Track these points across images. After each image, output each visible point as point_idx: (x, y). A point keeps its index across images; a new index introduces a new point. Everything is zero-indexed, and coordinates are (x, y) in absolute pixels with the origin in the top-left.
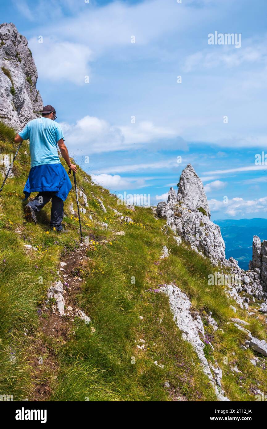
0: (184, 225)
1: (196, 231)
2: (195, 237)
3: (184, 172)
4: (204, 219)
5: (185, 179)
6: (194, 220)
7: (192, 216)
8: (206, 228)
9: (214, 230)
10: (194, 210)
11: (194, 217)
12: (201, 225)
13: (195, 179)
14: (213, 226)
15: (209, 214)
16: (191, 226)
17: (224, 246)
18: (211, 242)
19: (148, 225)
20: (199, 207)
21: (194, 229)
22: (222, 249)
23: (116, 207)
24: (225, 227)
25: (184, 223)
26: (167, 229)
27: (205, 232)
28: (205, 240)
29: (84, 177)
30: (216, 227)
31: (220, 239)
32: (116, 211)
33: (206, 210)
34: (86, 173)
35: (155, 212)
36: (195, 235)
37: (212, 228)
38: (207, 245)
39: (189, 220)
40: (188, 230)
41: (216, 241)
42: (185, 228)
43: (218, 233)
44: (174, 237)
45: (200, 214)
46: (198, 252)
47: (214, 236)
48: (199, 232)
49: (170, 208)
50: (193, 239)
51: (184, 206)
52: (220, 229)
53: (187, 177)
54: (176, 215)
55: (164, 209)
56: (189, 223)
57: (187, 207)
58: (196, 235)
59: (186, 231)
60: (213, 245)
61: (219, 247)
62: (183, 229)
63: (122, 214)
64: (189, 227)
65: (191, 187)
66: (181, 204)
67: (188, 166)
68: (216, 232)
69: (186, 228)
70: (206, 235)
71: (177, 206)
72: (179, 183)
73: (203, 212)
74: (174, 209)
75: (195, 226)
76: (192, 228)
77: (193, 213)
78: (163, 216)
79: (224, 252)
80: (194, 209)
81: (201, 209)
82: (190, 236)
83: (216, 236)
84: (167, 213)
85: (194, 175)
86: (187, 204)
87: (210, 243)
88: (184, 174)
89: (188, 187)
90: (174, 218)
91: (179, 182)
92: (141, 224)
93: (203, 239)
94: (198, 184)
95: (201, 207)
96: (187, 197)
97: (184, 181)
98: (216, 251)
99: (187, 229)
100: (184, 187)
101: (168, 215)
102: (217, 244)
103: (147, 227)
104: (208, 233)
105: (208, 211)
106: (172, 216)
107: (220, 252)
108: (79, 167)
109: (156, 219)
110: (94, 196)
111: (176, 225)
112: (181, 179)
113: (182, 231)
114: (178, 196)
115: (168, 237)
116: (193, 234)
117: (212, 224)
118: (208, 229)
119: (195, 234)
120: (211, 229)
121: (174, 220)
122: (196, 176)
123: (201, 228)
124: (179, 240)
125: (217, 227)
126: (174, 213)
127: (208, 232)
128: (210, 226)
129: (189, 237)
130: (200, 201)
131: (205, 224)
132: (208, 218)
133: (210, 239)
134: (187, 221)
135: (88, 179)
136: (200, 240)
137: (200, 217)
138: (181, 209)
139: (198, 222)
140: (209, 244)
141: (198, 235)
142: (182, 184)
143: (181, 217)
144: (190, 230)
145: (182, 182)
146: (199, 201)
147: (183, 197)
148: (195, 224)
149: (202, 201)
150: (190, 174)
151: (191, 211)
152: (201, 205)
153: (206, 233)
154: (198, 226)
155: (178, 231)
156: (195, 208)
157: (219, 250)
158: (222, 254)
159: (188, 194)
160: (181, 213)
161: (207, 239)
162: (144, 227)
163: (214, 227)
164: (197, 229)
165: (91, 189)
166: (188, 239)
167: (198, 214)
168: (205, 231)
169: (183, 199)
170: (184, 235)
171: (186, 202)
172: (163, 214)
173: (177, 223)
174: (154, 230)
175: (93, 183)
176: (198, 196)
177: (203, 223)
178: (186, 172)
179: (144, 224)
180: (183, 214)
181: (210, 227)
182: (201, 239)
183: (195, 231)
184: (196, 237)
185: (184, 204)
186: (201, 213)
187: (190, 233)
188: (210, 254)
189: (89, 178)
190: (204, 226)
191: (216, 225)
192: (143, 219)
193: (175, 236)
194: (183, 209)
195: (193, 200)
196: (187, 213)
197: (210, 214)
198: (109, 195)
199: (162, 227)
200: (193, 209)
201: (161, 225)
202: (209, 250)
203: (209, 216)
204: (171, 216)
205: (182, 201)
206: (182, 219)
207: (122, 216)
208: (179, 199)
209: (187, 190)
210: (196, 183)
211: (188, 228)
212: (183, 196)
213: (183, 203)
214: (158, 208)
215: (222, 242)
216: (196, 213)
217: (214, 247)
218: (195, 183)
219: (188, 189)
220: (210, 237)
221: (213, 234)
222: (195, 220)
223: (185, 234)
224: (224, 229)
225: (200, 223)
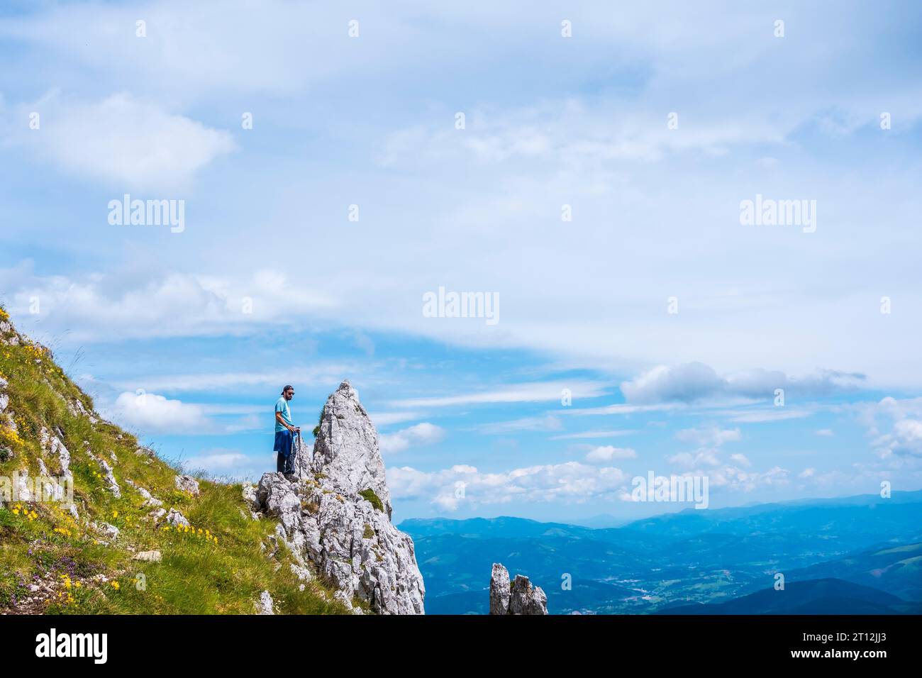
0: (323, 532)
1: (354, 548)
2: (351, 564)
3: (331, 400)
4: (376, 518)
5: (334, 417)
6: (351, 521)
7: (345, 511)
8: (379, 542)
9: (399, 546)
10: (351, 496)
11: (350, 514)
12: (368, 534)
13: (357, 420)
14: (396, 536)
15: (387, 505)
16: (342, 536)
17: (423, 589)
18: (390, 579)
19: (227, 535)
20: (364, 489)
21: (349, 545)
22: (418, 596)
23: (147, 483)
24: (428, 538)
25: (326, 529)
26: (277, 545)
27: (375, 552)
28: (375, 573)
29: (74, 399)
30: (403, 540)
31: (413, 569)
32: (146, 494)
33: (380, 497)
34: (80, 390)
35: (254, 498)
36: (349, 560)
37: (394, 543)
38: (378, 585)
39: (338, 521)
40: (333, 546)
41: (403, 575)
42: (325, 541)
43: (408, 554)
44: (294, 567)
45: (365, 505)
46: (352, 608)
47: (399, 562)
48: (360, 552)
49: (292, 489)
50: (346, 569)
51: (326, 485)
52: (412, 545)
53: (339, 413)
54: (306, 507)
55: (275, 490)
56: (338, 528)
57: (335, 487)
58: (354, 559)
59: (328, 549)
60: (395, 586)
61: (409, 590)
62: (320, 543)
63: (161, 503)
64: (335, 539)
65: (348, 438)
66: (320, 480)
67: (344, 386)
68: (403, 553)
69: (329, 542)
70: (379, 559)
71: (309, 485)
72: (317, 427)
73: (373, 502)
74: (302, 492)
75: (350, 536)
76: (344, 541)
77: (349, 504)
78: (271, 508)
79: (423, 604)
80: (351, 494)
81: (368, 495)
82: (339, 563)
83: (404, 562)
84: (284, 501)
85: (356, 409)
86: (336, 480)
87: (387, 581)
88: (332, 404)
89: (340, 438)
90: (299, 514)
91: (318, 425)
92: (207, 532)
93: (369, 570)
94: (364, 431)
95: (371, 490)
96: (335, 463)
97: (330, 423)
98: (401, 601)
99: (330, 545)
100: (331, 437)
101: (284, 508)
102: (405, 584)
103: (224, 537)
104: (383, 554)
105: (385, 499)
106: (295, 508)
107: (410, 604)
108: (61, 373)
109: (255, 515)
110: (92, 451)
111: (303, 532)
112: (325, 416)
113: (318, 547)
114: (314, 459)
115: (278, 566)
116: (345, 557)
117: (395, 533)
118: (383, 544)
119: (351, 557)
120: (391, 546)
121: (299, 520)
122: (361, 410)
123: (366, 541)
124: (304, 572)
125: (407, 539)
126: (302, 501)
127: (383, 552)
128: (389, 537)
129: (336, 563)
130: (368, 473)
131: (377, 531)
132: (387, 516)
133: (388, 572)
134: (332, 523)
135: (83, 405)
136: (363, 571)
137: (365, 515)
138: (318, 491)
139: (359, 527)
140: (385, 583)
141: (357, 560)
142: (324, 430)
143: (317, 512)
144: (338, 547)
145: (327, 424)
146: (365, 472)
147: (327, 462)
148: (351, 532)
149: (374, 474)
150: (347, 405)
151: (344, 499)
152: (369, 484)
153: (377, 556)
154: (358, 535)
155: (307, 549)
156: (354, 491)
157: (408, 600)
158: (415, 608)
159: (339, 455)
160: (319, 503)
161: (381, 571)
162: (216, 539)
163: (398, 540)
164: (356, 544)
165: (85, 433)
166: (333, 568)
167: (361, 505)
168: (375, 549)
169: (325, 467)
170: (323, 559)
171: (334, 474)
172: (272, 504)
173: (306, 527)
174: (241, 547)
175: (96, 416)
176: (362, 461)
177: (373, 529)
178: (337, 400)
179: (219, 533)
180: (322, 505)
181: (388, 540)
182: (365, 570)
183: (351, 550)
184: (354, 565)
185: (327, 480)
186: (368, 503)
187: (338, 555)
188: (386, 610)
189: (88, 404)
190: (375, 537)
191: (404, 535)
192: (216, 519)
193: (296, 563)
194: (325, 492)
195: (351, 470)
196: (334, 504)
197: (390, 506)
198: (134, 451)
199: (264, 540)
200: (349, 493)
201: (261, 534)
202: (383, 600)
203: (389, 512)
204: (293, 510)
205: (324, 472)
206: (320, 517)
207: (161, 507)
208: (315, 467)
209: (337, 445)
210: (360, 428)
211: (334, 542)
212: (325, 460)
213: (324, 477)
214: (260, 489)
215: (416, 578)
216: (356, 505)
217: (398, 590)
218: (356, 429)
219: (340, 444)
220: (388, 565)
221: (397, 557)
222: (353, 522)
223: (327, 557)
224: (428, 541)
225: (363, 530)
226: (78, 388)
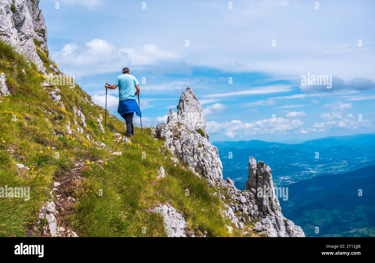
0: (182, 145)
1: (195, 152)
4: (203, 140)
5: (185, 101)
6: (193, 141)
7: (191, 137)
8: (204, 149)
9: (212, 151)
10: (193, 132)
11: (193, 138)
12: (200, 146)
13: (194, 102)
14: (211, 147)
15: (207, 135)
16: (189, 147)
17: (222, 167)
18: (209, 163)
19: (146, 146)
20: (198, 129)
21: (192, 150)
22: (220, 170)
24: (223, 149)
25: (183, 144)
26: (165, 150)
27: (203, 153)
28: (203, 161)
29: (84, 96)
30: (213, 148)
31: (218, 159)
32: (114, 131)
33: (204, 132)
34: (86, 93)
35: (155, 133)
36: (193, 156)
37: (210, 150)
38: (204, 165)
39: (188, 141)
40: (186, 151)
41: (214, 162)
42: (183, 149)
43: (216, 154)
44: (172, 158)
45: (198, 135)
46: (195, 173)
47: (212, 157)
48: (197, 153)
49: (169, 129)
50: (192, 159)
51: (183, 128)
52: (217, 150)
53: (187, 99)
54: (175, 136)
55: (163, 130)
56: (188, 144)
57: (186, 128)
58: (195, 155)
59: (184, 152)
60: (211, 166)
61: (216, 167)
62: (181, 150)
63: (120, 134)
64: (187, 148)
65: (190, 109)
66: (180, 126)
67: (188, 89)
68: (214, 153)
69: (185, 149)
70: (204, 156)
71: (176, 128)
72: (178, 105)
73: (201, 134)
74: (173, 130)
75: (193, 147)
76: (191, 149)
77: (192, 134)
78: (162, 137)
79: (222, 173)
80: (193, 131)
81: (199, 131)
82: (189, 157)
83: (214, 157)
84: (166, 134)
85: (194, 98)
86: (186, 126)
87: (208, 164)
88: (184, 96)
89: (187, 109)
90: (172, 139)
91: (178, 104)
92: (139, 145)
93: (200, 160)
94: (197, 106)
95: (200, 129)
96: (186, 119)
97: (183, 103)
98: (213, 172)
99: (185, 150)
100: (184, 109)
101: (167, 136)
102: (215, 165)
103: (145, 147)
104: (206, 154)
105: (206, 133)
106: (171, 137)
107: (217, 173)
108: (79, 87)
109: (156, 139)
110: (93, 115)
111: (174, 145)
112: (181, 101)
113: (180, 152)
114: (177, 118)
115: (166, 158)
116: (191, 155)
117: (210, 146)
118: (206, 150)
119: (194, 155)
121: (173, 141)
122: (195, 98)
123: (199, 149)
124: (176, 160)
125: (215, 148)
126: (173, 134)
127: (206, 153)
128: (208, 147)
129: (188, 157)
131: (203, 145)
132: (207, 139)
133: (208, 160)
134: (185, 142)
135: (88, 99)
136: (198, 160)
137: (198, 139)
138: (180, 130)
139: (196, 143)
141: (196, 156)
142: (181, 106)
143: (179, 138)
144: (188, 151)
145: (182, 104)
146: (198, 122)
147: (182, 119)
148: (193, 145)
149: (201, 123)
150: (189, 96)
151: (190, 133)
152: (200, 127)
153: (204, 154)
154: (196, 147)
155: (176, 152)
156: (193, 130)
157: (216, 171)
158: (219, 174)
159: (187, 116)
160: (180, 134)
161: (205, 160)
162: (142, 147)
163: (211, 148)
164: (195, 150)
165: (90, 109)
166: (187, 159)
167: (196, 135)
168: (203, 152)
170: (183, 156)
171: (185, 123)
172: (162, 135)
173: (175, 144)
174: (151, 150)
175: (93, 103)
176: (196, 118)
177: (202, 144)
178: (185, 94)
179: (142, 145)
180: (181, 135)
182: (199, 160)
183: (193, 152)
184: (195, 158)
185: (183, 125)
186: (199, 134)
187: (188, 154)
188: (208, 175)
189: (89, 98)
190: (202, 147)
191: (214, 147)
192: (141, 140)
193: (173, 156)
194: (182, 130)
195: (192, 122)
196: (186, 135)
197: (208, 135)
198: (108, 115)
199: (160, 147)
201: (159, 145)
202: (206, 171)
203: (208, 137)
204: (170, 137)
205: (182, 122)
206: (181, 140)
207: (120, 136)
208: (178, 121)
209: (186, 112)
210: (195, 105)
211: (186, 149)
214: (157, 129)
215: (219, 163)
216: (194, 135)
217: (212, 168)
220: (208, 158)
221: (211, 155)
223: (184, 155)
224: (223, 150)
225: (198, 144)
226: (85, 93)
